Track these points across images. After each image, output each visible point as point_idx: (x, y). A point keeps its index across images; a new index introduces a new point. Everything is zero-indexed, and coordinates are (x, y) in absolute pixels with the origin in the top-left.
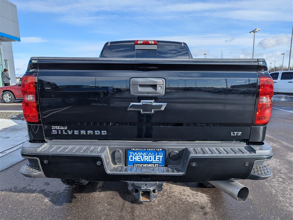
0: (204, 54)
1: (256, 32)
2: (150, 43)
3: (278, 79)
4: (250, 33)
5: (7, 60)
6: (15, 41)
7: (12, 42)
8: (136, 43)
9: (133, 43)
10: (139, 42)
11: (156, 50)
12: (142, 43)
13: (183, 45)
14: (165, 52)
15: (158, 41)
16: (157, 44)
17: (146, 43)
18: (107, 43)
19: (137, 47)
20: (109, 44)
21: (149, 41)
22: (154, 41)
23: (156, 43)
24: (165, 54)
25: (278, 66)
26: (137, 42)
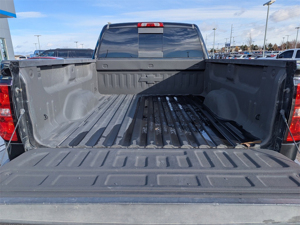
0: (213, 29)
1: (271, 4)
2: (155, 25)
3: (293, 57)
4: (264, 5)
5: (4, 38)
6: (11, 17)
7: (8, 19)
8: (139, 25)
9: (136, 26)
10: (143, 25)
11: (162, 34)
12: (146, 25)
13: (193, 27)
14: (172, 34)
15: (165, 23)
16: (163, 27)
17: (151, 25)
18: (106, 26)
19: (140, 31)
20: (108, 27)
21: (154, 23)
22: (159, 23)
23: (162, 25)
24: (171, 36)
25: (291, 41)
26: (141, 24)
